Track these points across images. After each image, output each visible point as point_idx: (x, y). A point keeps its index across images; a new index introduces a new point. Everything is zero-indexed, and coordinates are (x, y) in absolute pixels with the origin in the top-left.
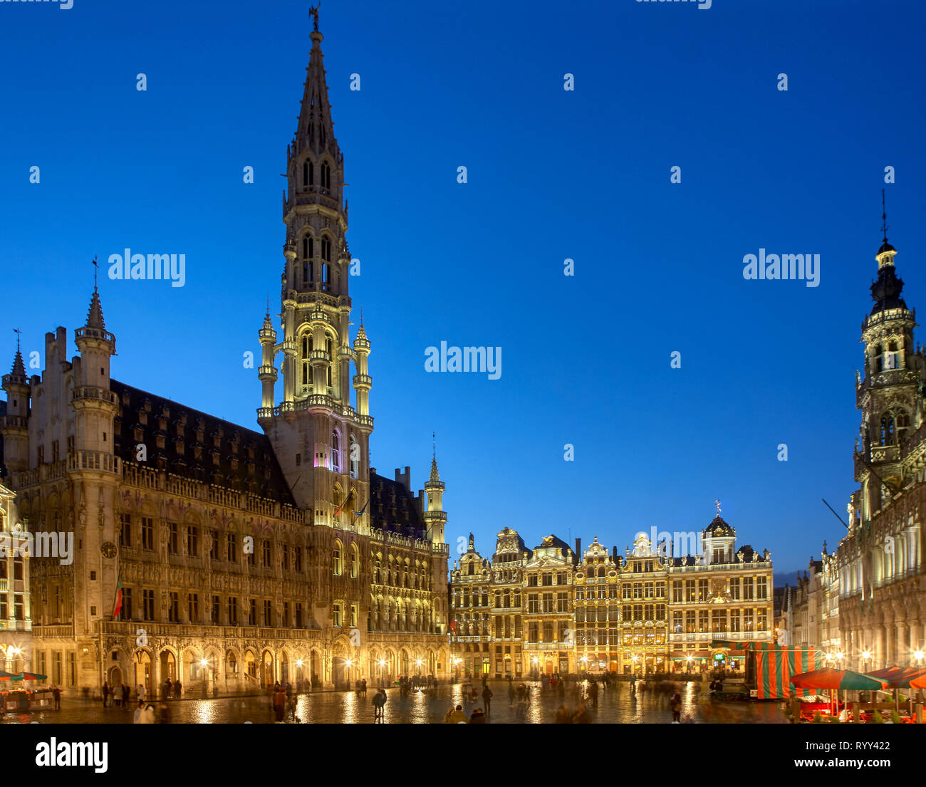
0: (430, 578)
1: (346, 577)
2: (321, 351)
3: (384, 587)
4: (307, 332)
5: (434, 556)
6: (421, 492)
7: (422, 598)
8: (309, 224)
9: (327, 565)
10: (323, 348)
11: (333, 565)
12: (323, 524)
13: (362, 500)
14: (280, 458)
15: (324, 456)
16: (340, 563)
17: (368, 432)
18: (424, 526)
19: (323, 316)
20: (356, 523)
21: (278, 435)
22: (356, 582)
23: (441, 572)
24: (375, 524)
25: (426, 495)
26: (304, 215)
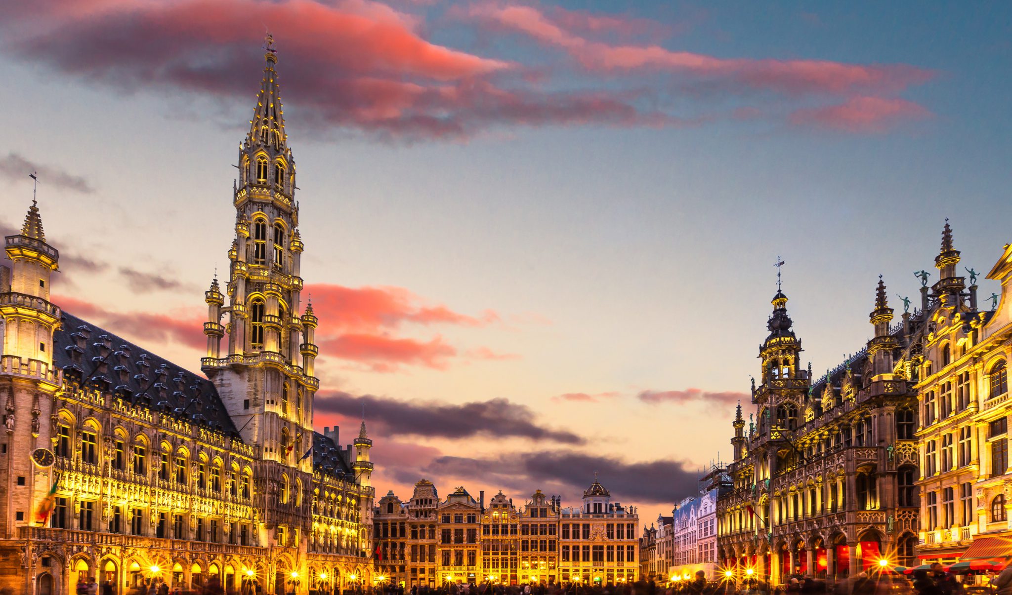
0: (358, 513)
1: (290, 505)
2: (275, 317)
3: (320, 517)
4: (258, 300)
5: (361, 496)
6: (349, 447)
7: (351, 527)
8: (262, 211)
10: (277, 314)
11: (280, 494)
12: (273, 459)
13: (307, 444)
14: (226, 402)
15: (275, 403)
16: (285, 493)
17: (314, 390)
18: (354, 472)
19: (278, 288)
20: (301, 462)
21: (224, 382)
22: (299, 510)
23: (368, 508)
24: (316, 467)
25: (354, 449)
26: (259, 203)
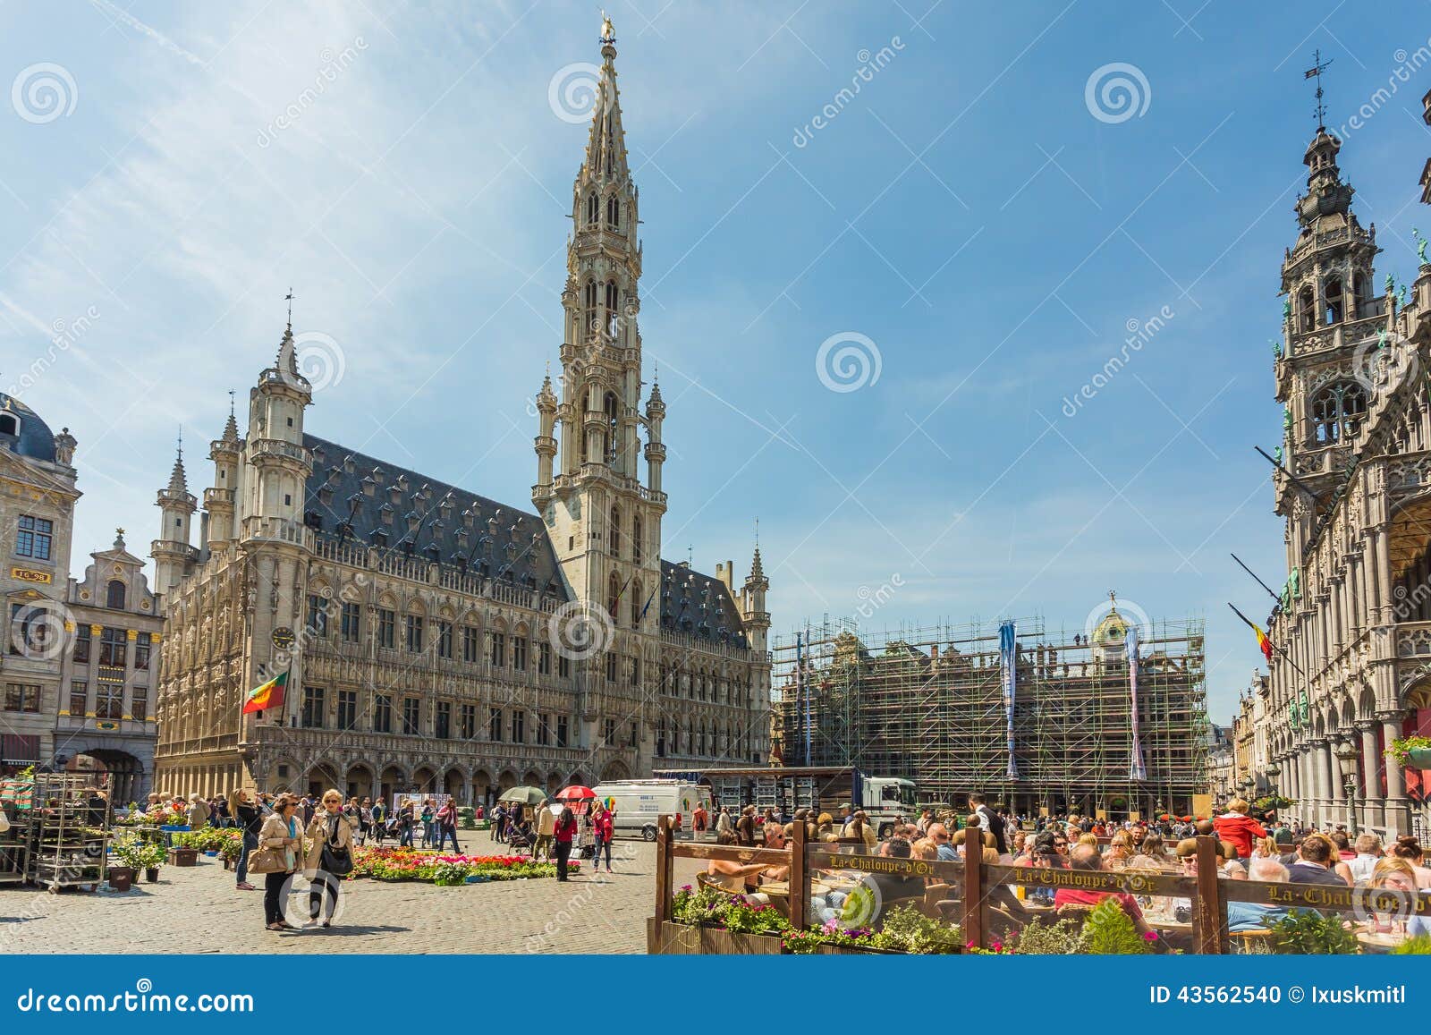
0: (748, 692)
1: (623, 685)
3: (683, 700)
5: (752, 667)
7: (736, 716)
8: (592, 267)
9: (596, 669)
10: (602, 409)
11: (606, 669)
13: (650, 592)
15: (597, 535)
16: (617, 667)
17: (660, 512)
18: (745, 629)
19: (602, 373)
20: (642, 619)
21: (552, 516)
23: (761, 686)
26: (587, 257)
